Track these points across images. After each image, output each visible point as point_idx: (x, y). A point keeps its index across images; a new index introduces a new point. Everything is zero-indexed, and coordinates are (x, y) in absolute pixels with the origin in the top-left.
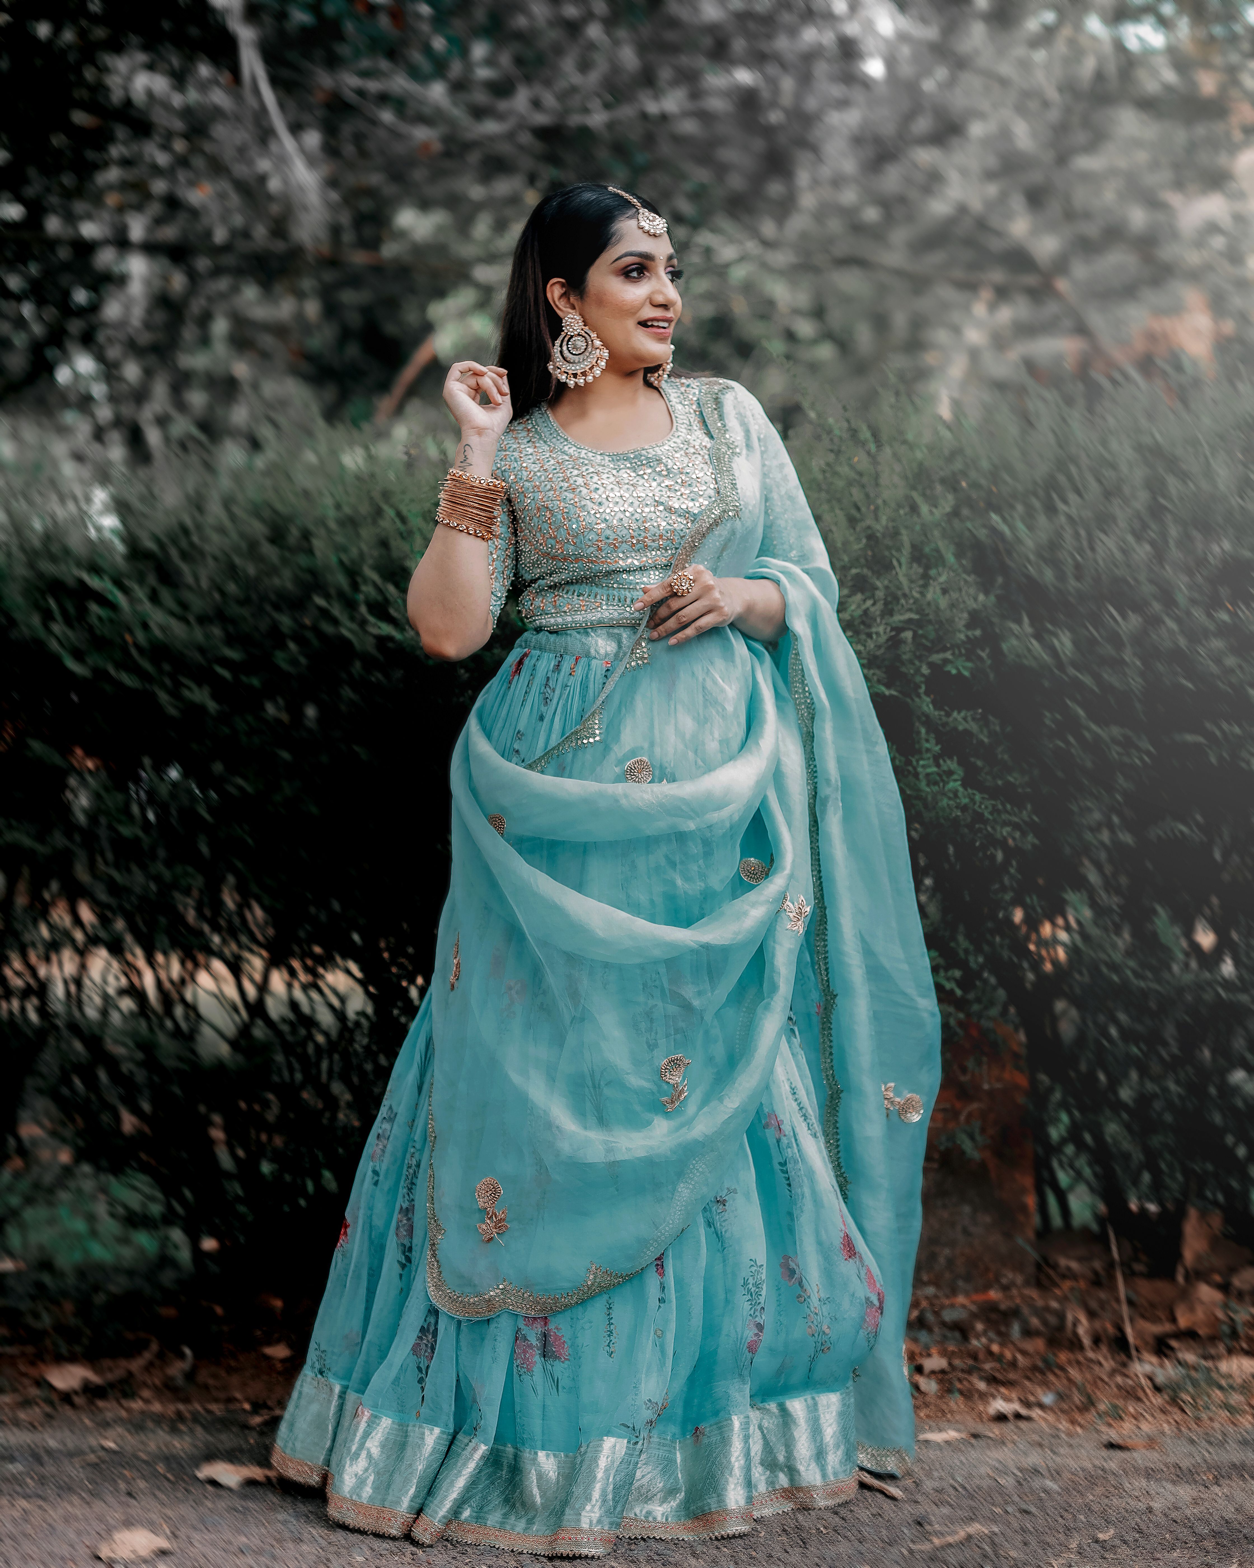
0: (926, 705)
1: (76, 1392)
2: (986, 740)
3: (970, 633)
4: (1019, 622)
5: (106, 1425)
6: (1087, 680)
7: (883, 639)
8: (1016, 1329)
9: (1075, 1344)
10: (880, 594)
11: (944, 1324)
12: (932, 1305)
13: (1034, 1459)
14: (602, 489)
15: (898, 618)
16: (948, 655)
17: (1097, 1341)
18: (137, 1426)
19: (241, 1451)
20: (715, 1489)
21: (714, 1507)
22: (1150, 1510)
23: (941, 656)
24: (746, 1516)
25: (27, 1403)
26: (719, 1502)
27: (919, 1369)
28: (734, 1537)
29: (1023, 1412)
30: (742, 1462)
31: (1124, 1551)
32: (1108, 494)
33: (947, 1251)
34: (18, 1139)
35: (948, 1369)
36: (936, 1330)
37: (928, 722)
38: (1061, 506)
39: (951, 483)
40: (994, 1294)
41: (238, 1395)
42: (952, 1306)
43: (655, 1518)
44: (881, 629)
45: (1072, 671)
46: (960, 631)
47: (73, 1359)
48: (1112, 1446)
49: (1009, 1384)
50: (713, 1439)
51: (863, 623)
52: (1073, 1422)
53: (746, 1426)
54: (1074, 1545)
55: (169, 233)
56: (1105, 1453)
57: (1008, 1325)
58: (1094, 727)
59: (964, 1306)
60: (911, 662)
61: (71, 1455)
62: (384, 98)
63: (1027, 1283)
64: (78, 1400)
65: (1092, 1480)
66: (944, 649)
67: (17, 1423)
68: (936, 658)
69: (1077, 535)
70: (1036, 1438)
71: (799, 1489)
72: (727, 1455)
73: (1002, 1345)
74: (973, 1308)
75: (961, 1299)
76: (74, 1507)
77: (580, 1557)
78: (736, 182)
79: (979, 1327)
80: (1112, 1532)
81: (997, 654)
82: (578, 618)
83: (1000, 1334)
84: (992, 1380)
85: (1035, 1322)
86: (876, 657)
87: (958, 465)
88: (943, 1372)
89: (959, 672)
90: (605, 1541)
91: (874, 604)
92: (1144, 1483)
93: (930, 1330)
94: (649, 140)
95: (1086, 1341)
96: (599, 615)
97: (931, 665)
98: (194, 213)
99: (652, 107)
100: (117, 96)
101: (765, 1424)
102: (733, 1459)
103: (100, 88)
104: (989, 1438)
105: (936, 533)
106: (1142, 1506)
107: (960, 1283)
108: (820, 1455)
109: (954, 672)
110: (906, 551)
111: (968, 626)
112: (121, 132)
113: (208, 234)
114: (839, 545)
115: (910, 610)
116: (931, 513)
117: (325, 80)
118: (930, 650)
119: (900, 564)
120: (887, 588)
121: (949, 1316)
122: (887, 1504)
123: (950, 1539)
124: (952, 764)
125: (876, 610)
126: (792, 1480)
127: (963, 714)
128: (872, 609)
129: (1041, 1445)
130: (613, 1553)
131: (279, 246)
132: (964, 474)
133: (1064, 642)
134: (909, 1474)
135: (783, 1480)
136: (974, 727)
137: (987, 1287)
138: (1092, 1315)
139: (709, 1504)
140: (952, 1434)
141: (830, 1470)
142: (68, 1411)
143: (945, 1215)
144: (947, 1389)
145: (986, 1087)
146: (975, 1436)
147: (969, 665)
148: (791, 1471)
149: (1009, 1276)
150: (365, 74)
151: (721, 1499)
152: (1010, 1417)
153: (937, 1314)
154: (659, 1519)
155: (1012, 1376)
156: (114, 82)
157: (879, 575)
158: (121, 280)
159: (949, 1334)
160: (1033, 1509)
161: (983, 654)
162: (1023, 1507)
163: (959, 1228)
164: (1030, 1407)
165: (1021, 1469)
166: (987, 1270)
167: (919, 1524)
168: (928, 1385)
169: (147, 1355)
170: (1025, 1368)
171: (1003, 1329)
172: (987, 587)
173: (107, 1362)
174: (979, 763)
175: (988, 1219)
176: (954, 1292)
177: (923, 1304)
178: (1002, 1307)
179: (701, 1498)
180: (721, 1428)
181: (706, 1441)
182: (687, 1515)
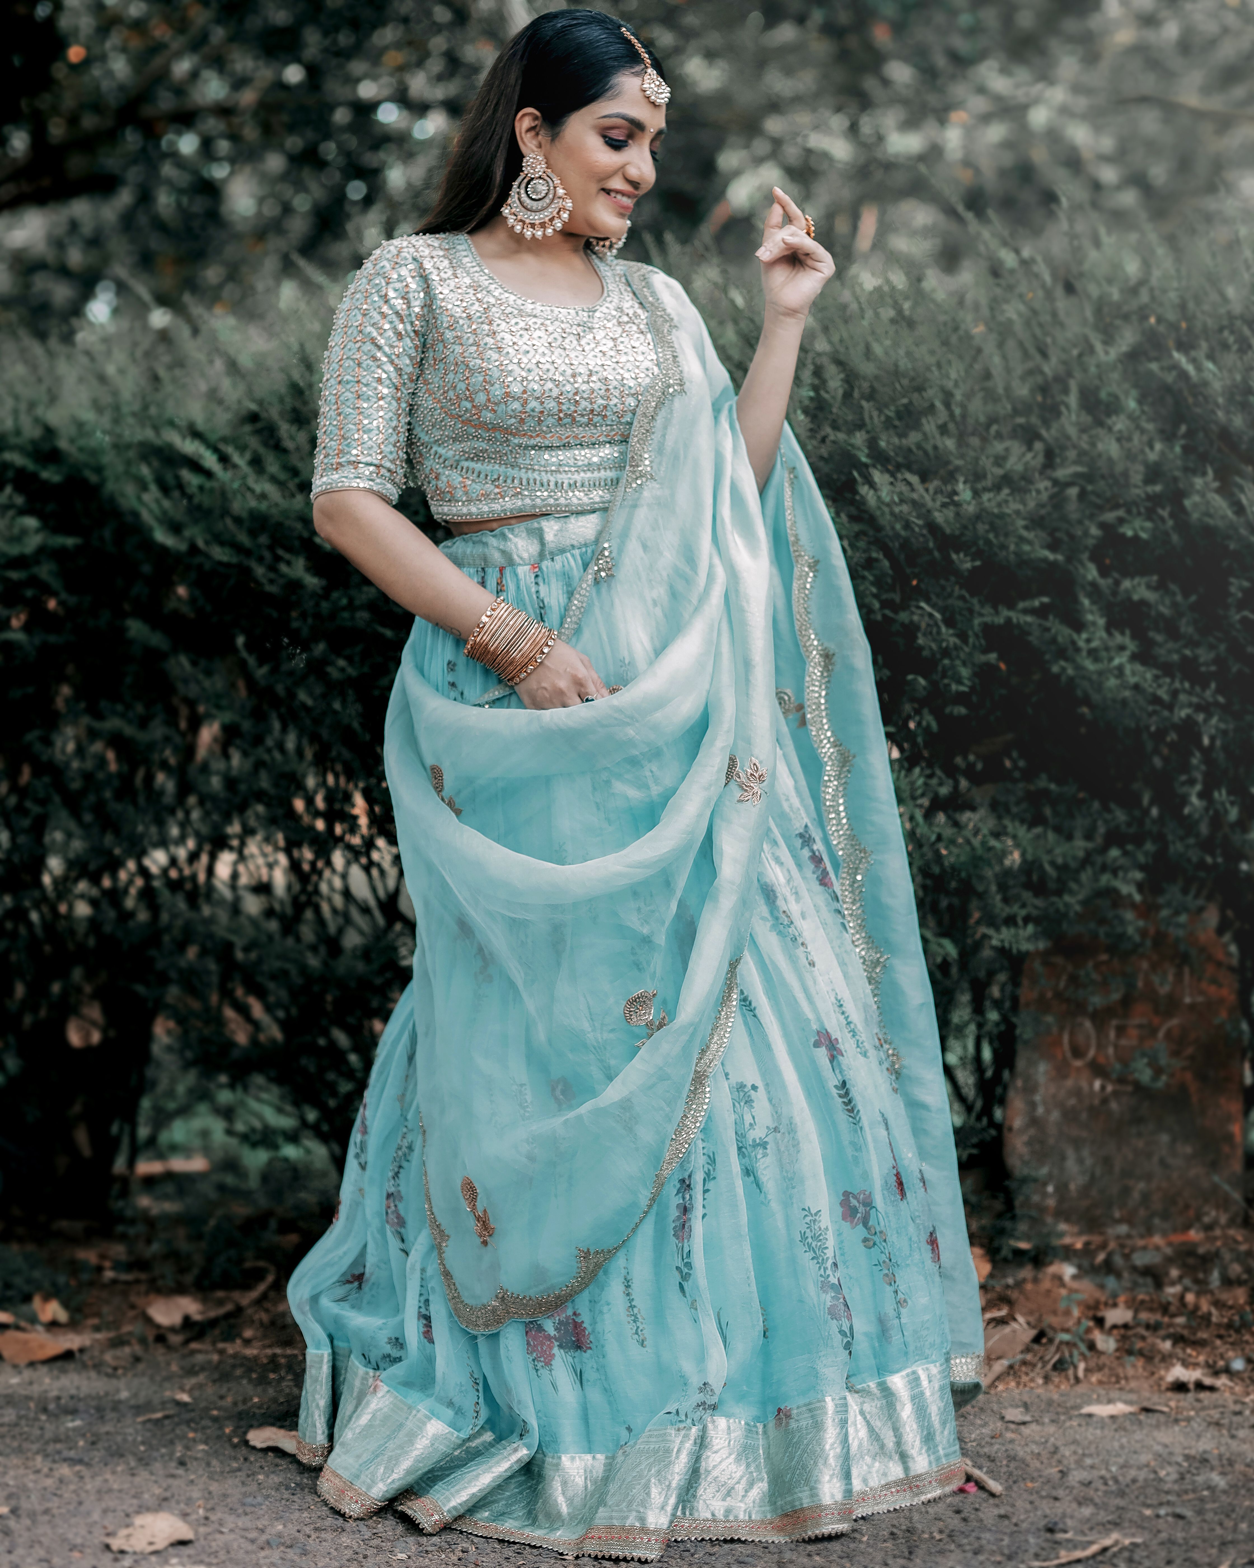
0: (1092, 572)
1: (174, 1330)
2: (1167, 612)
3: (1148, 489)
4: (1202, 475)
5: (189, 1373)
7: (1045, 496)
8: (1215, 1277)
10: (1043, 445)
11: (1134, 1269)
12: (1122, 1246)
13: (1206, 1444)
14: (532, 353)
15: (1062, 473)
16: (1122, 514)
18: (225, 1374)
20: (807, 1481)
21: (806, 1503)
23: (1114, 514)
24: (844, 1512)
25: (119, 1342)
26: (812, 1496)
27: (1100, 1322)
29: (1208, 1381)
30: (838, 1450)
33: (1141, 1185)
35: (1131, 1323)
36: (1126, 1275)
37: (1094, 591)
39: (1136, 319)
40: (1194, 1235)
42: (1144, 1248)
43: (736, 1517)
44: (1042, 486)
46: (1136, 486)
47: (180, 1290)
49: (1199, 1344)
50: (803, 1423)
51: (1023, 479)
53: (843, 1408)
57: (1207, 1272)
59: (1157, 1248)
60: (1080, 522)
61: (137, 1408)
63: (1231, 1223)
64: (175, 1339)
66: (1117, 506)
67: (99, 1367)
68: (1110, 516)
70: (1215, 1414)
71: (913, 1478)
72: (820, 1442)
73: (1198, 1294)
74: (1169, 1251)
75: (1157, 1240)
76: (115, 1475)
79: (1174, 1273)
81: (1179, 512)
82: (496, 507)
83: (1197, 1281)
84: (1179, 1339)
85: (1236, 1268)
86: (1039, 519)
87: (1144, 298)
88: (1126, 1326)
89: (1136, 534)
91: (1034, 458)
93: (1119, 1276)
96: (520, 503)
97: (1103, 526)
101: (867, 1407)
102: (827, 1447)
104: (1162, 1412)
105: (1113, 376)
107: (1157, 1221)
109: (1129, 533)
110: (1076, 395)
111: (1146, 481)
114: (1001, 390)
115: (1077, 462)
116: (1107, 352)
118: (1101, 508)
119: (1068, 411)
120: (1053, 440)
121: (1140, 1260)
123: (1080, 1552)
124: (1123, 639)
125: (1037, 464)
126: (906, 1468)
127: (1136, 581)
128: (1033, 463)
129: (1218, 1424)
132: (1151, 308)
133: (1250, 499)
135: (896, 1471)
136: (1151, 596)
137: (1187, 1227)
139: (800, 1499)
140: (1120, 1408)
142: (159, 1354)
143: (1140, 1144)
144: (1126, 1350)
145: (1188, 1000)
146: (1147, 1410)
147: (1148, 525)
148: (903, 1458)
149: (1211, 1214)
151: (814, 1493)
152: (1191, 1386)
153: (1127, 1257)
154: (741, 1517)
155: (1203, 1335)
157: (1046, 423)
159: (1141, 1280)
160: (1188, 1513)
161: (1165, 513)
162: (1179, 1510)
163: (1155, 1159)
164: (1216, 1373)
165: (1187, 1457)
166: (1187, 1207)
167: (1051, 1530)
168: (1106, 1343)
169: (262, 1287)
170: (1219, 1325)
171: (1201, 1276)
172: (1169, 437)
173: (220, 1294)
174: (1159, 638)
175: (1189, 1150)
176: (1149, 1231)
177: (1112, 1245)
178: (1201, 1250)
179: (790, 1491)
180: (814, 1411)
181: (793, 1425)
182: (774, 1511)
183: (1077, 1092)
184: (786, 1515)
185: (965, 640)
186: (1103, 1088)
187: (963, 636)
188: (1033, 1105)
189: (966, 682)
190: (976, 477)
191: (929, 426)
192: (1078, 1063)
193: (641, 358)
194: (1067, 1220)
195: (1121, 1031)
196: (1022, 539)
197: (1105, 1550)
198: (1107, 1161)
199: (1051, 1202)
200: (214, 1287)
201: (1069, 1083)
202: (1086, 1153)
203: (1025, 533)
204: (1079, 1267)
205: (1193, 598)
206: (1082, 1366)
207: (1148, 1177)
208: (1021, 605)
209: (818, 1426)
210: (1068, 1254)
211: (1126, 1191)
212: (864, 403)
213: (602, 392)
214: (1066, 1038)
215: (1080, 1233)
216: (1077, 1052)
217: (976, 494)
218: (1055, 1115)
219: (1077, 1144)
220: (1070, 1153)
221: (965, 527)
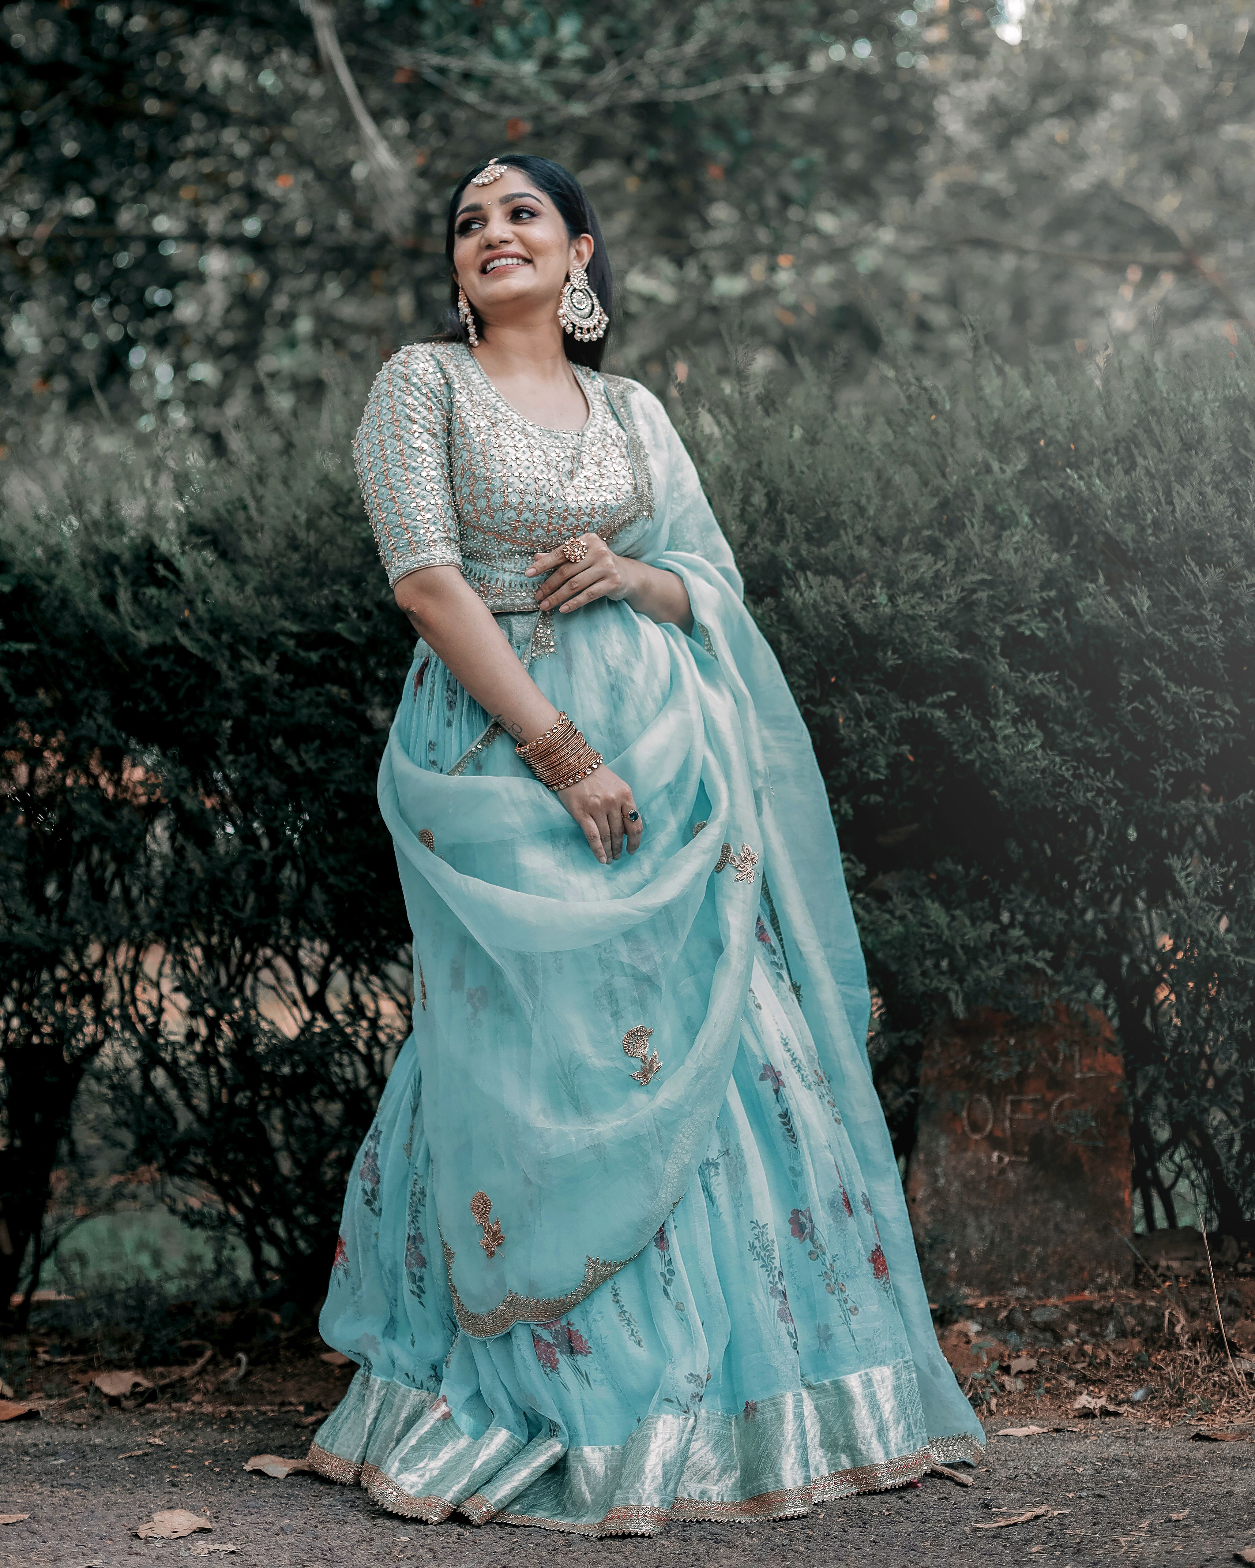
0: (1003, 667)
1: (124, 1396)
2: (1064, 704)
3: (1044, 594)
4: (1094, 581)
5: (154, 1425)
6: (1167, 639)
7: (954, 599)
8: (1110, 1330)
9: (1172, 1343)
10: (952, 553)
11: (1035, 1324)
12: (1022, 1305)
13: (1117, 1449)
15: (972, 578)
16: (1023, 617)
17: (1194, 1340)
18: (187, 1425)
19: (292, 1447)
20: (772, 1468)
21: (771, 1488)
22: (1230, 1494)
23: (1016, 617)
24: (806, 1499)
25: (74, 1406)
26: (776, 1482)
27: (1006, 1370)
28: (792, 1518)
29: (1112, 1408)
30: (798, 1441)
31: (1197, 1529)
32: (1187, 447)
33: (1038, 1250)
34: (72, 1144)
35: (1036, 1369)
36: (1027, 1330)
37: (1004, 684)
38: (1140, 460)
39: (1030, 441)
40: (1089, 1295)
41: (293, 1400)
42: (1044, 1307)
43: (710, 1499)
44: (952, 591)
45: (1150, 629)
46: (1034, 591)
47: (122, 1366)
48: (1198, 1437)
49: (1101, 1382)
50: (768, 1416)
51: (934, 585)
52: (1163, 1417)
53: (799, 1403)
54: (1145, 1524)
55: (251, 226)
56: (1191, 1444)
57: (1103, 1326)
58: (1173, 687)
59: (1056, 1307)
60: (985, 624)
61: (117, 1450)
62: (467, 77)
63: (1123, 1283)
64: (127, 1404)
65: (1174, 1469)
66: (1020, 610)
67: (62, 1423)
68: (1011, 619)
69: (1154, 489)
70: (1122, 1431)
71: (863, 1469)
72: (782, 1433)
73: (1096, 1345)
74: (1066, 1308)
75: (1053, 1300)
76: (116, 1494)
77: (630, 1536)
78: (853, 162)
79: (1072, 1328)
80: (1186, 1512)
81: (1071, 613)
83: (1093, 1335)
84: (1082, 1379)
85: (1130, 1321)
86: (948, 621)
87: (1036, 424)
88: (1030, 1372)
89: (1033, 634)
90: (658, 1520)
91: (945, 565)
92: (1228, 1470)
93: (1020, 1332)
94: (754, 115)
95: (1184, 1339)
97: (1005, 627)
98: (277, 206)
99: (754, 82)
100: (192, 84)
101: (821, 1403)
102: (789, 1438)
103: (175, 76)
104: (1072, 1432)
105: (1010, 492)
106: (1223, 1490)
107: (1053, 1283)
108: (881, 1432)
109: (1028, 633)
110: (979, 510)
111: (1043, 588)
112: (197, 120)
113: (290, 227)
114: (911, 506)
115: (982, 570)
116: (1003, 471)
117: (404, 58)
118: (1004, 612)
119: (973, 526)
120: (959, 550)
121: (1039, 1316)
122: (956, 1491)
123: (1015, 1519)
124: (1031, 727)
125: (947, 571)
126: (854, 1461)
127: (1040, 676)
128: (944, 570)
129: (1125, 1437)
130: (666, 1532)
131: (366, 238)
132: (1042, 431)
133: (1143, 602)
134: (983, 1463)
135: (845, 1462)
136: (1051, 691)
137: (1082, 1288)
138: (1192, 1315)
139: (766, 1484)
140: (1034, 1429)
141: (893, 1447)
142: (117, 1414)
143: (1036, 1211)
144: (1034, 1388)
145: (1078, 1076)
146: (1057, 1431)
147: (1043, 625)
148: (852, 1449)
149: (1104, 1276)
150: (445, 51)
151: (778, 1479)
152: (1097, 1413)
153: (1027, 1314)
154: (714, 1499)
155: (1102, 1374)
156: (188, 68)
157: (950, 535)
158: (199, 278)
159: (1040, 1335)
160: (1107, 1494)
161: (1060, 615)
162: (1098, 1492)
163: (1051, 1225)
164: (1119, 1404)
165: (1100, 1459)
166: (1082, 1269)
167: (987, 1506)
168: (1015, 1385)
169: (201, 1362)
170: (1117, 1368)
171: (1097, 1329)
172: (1061, 547)
173: (159, 1369)
174: (1058, 729)
175: (1082, 1216)
176: (1047, 1294)
177: (1013, 1304)
178: (1096, 1307)
179: (756, 1477)
180: (776, 1404)
181: (759, 1417)
182: (743, 1495)
183: (977, 1164)
184: (753, 1499)
185: (882, 733)
186: (1000, 1159)
187: (881, 728)
188: (935, 1177)
189: (883, 771)
190: (891, 583)
191: (847, 538)
192: (977, 1137)
193: (622, 481)
194: (969, 1285)
195: (1016, 1105)
196: (932, 641)
197: (1037, 1517)
198: (1005, 1228)
199: (954, 1268)
200: (154, 1363)
201: (969, 1155)
202: (985, 1220)
203: (936, 634)
204: (983, 1325)
205: (1087, 693)
206: (994, 1401)
207: (1045, 1242)
208: (930, 700)
209: (780, 1418)
210: (972, 1313)
211: (1024, 1256)
212: (787, 516)
213: (588, 511)
214: (964, 1114)
215: (982, 1296)
216: (976, 1127)
217: (891, 599)
218: (956, 1186)
219: (977, 1212)
220: (971, 1221)
221: (881, 628)
